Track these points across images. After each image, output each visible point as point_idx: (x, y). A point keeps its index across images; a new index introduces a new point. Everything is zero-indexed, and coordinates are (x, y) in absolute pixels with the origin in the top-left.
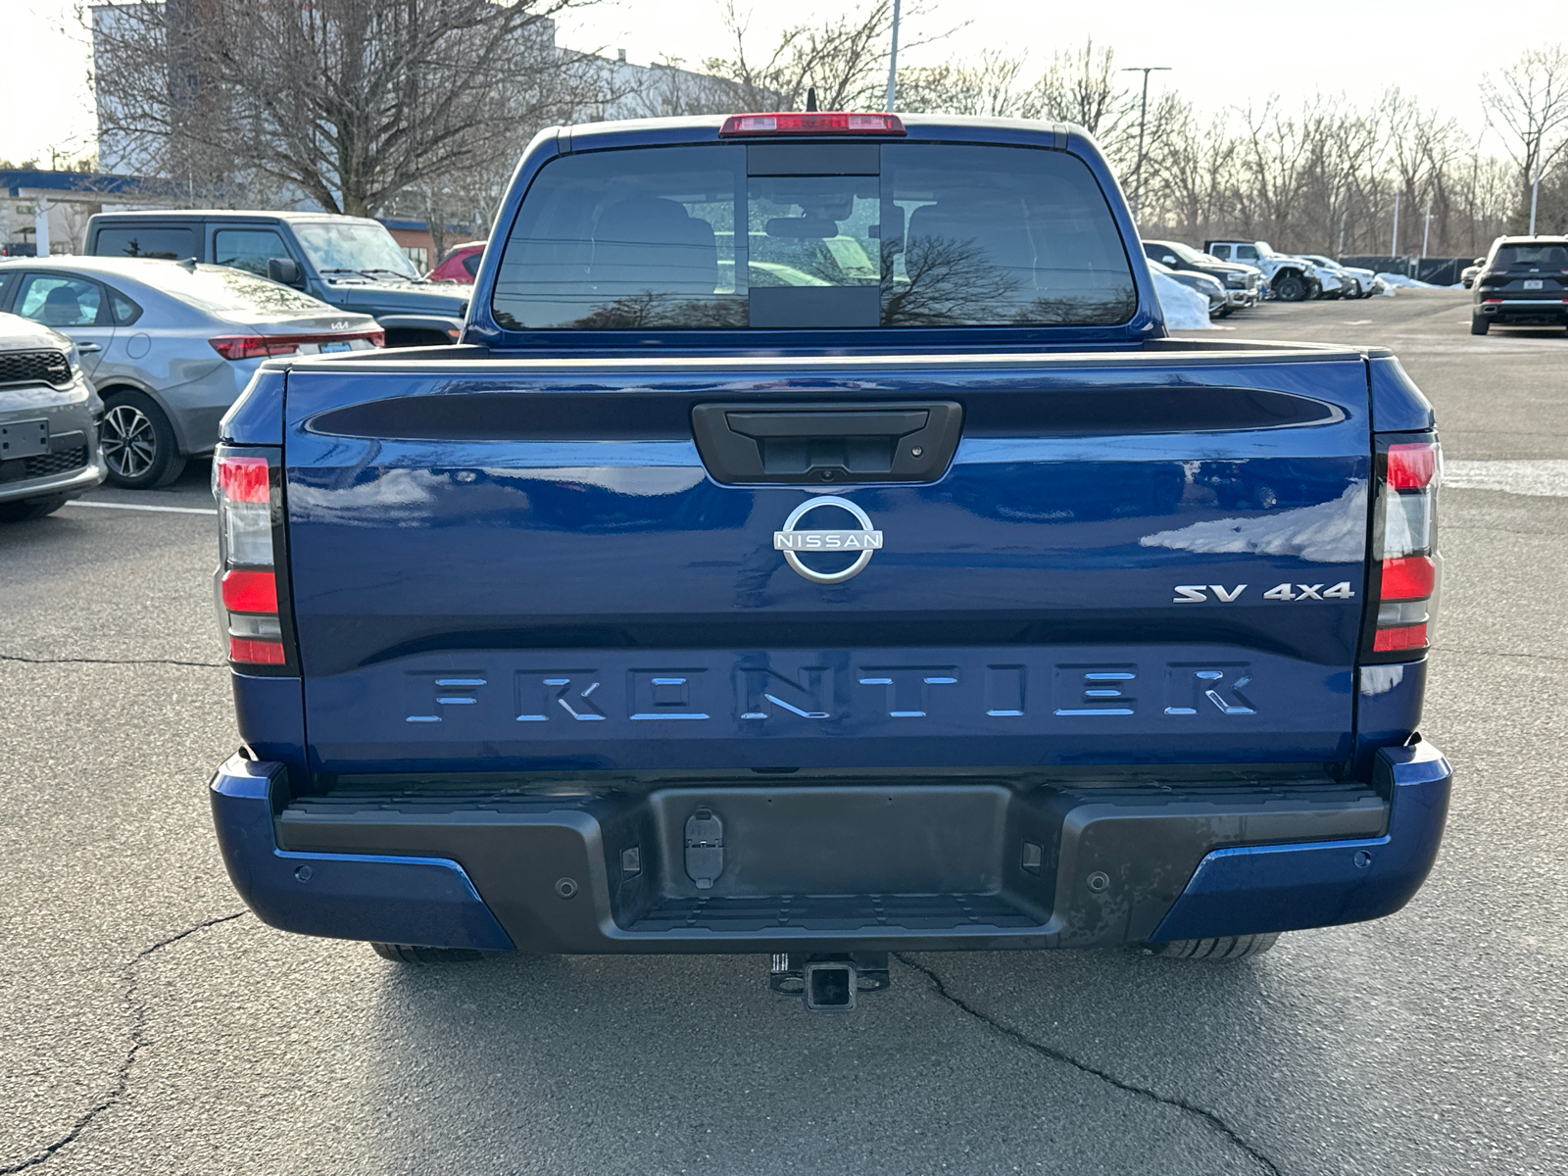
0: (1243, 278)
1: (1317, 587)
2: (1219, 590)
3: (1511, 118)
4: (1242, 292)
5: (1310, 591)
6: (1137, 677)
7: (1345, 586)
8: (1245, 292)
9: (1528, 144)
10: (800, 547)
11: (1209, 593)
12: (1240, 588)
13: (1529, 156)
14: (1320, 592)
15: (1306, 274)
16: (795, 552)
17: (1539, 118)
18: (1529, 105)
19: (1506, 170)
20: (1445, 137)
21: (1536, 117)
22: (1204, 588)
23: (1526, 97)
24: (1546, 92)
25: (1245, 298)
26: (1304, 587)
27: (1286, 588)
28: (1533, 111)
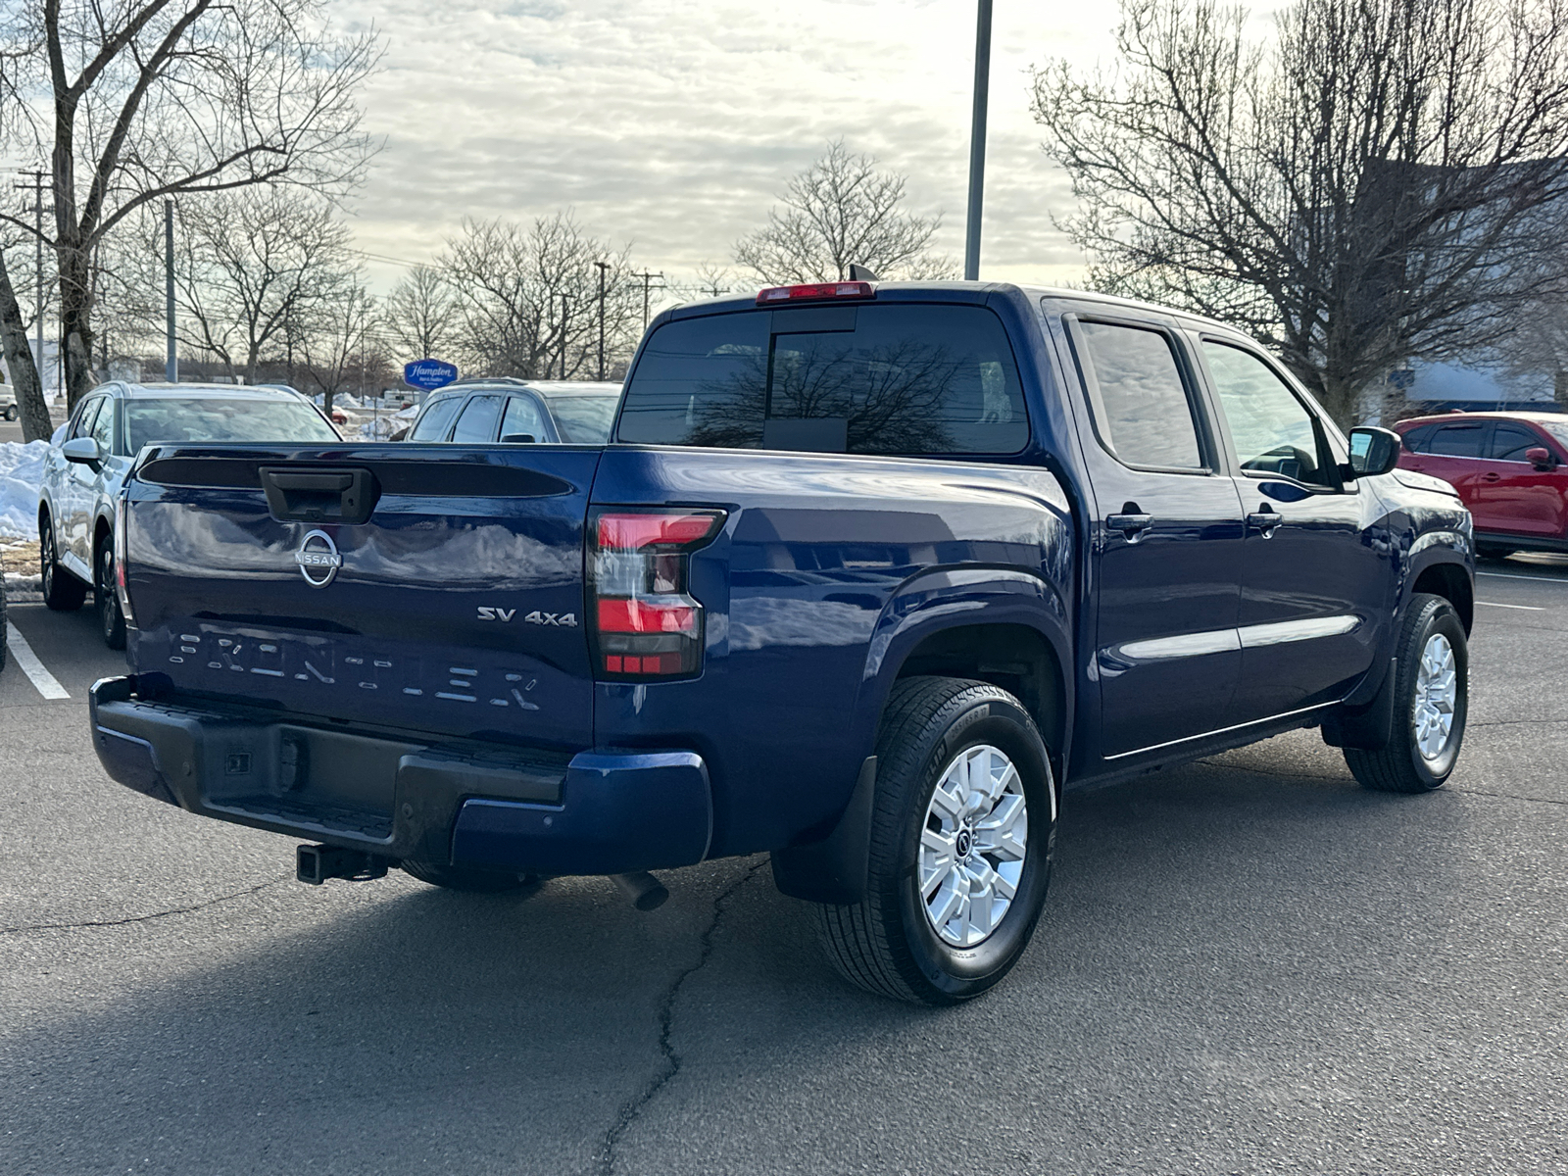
1: (554, 615)
2: (500, 611)
5: (550, 617)
6: (480, 673)
7: (571, 616)
10: (309, 562)
11: (495, 613)
12: (512, 611)
14: (556, 619)
16: (305, 566)
22: (492, 609)
26: (547, 615)
27: (537, 614)
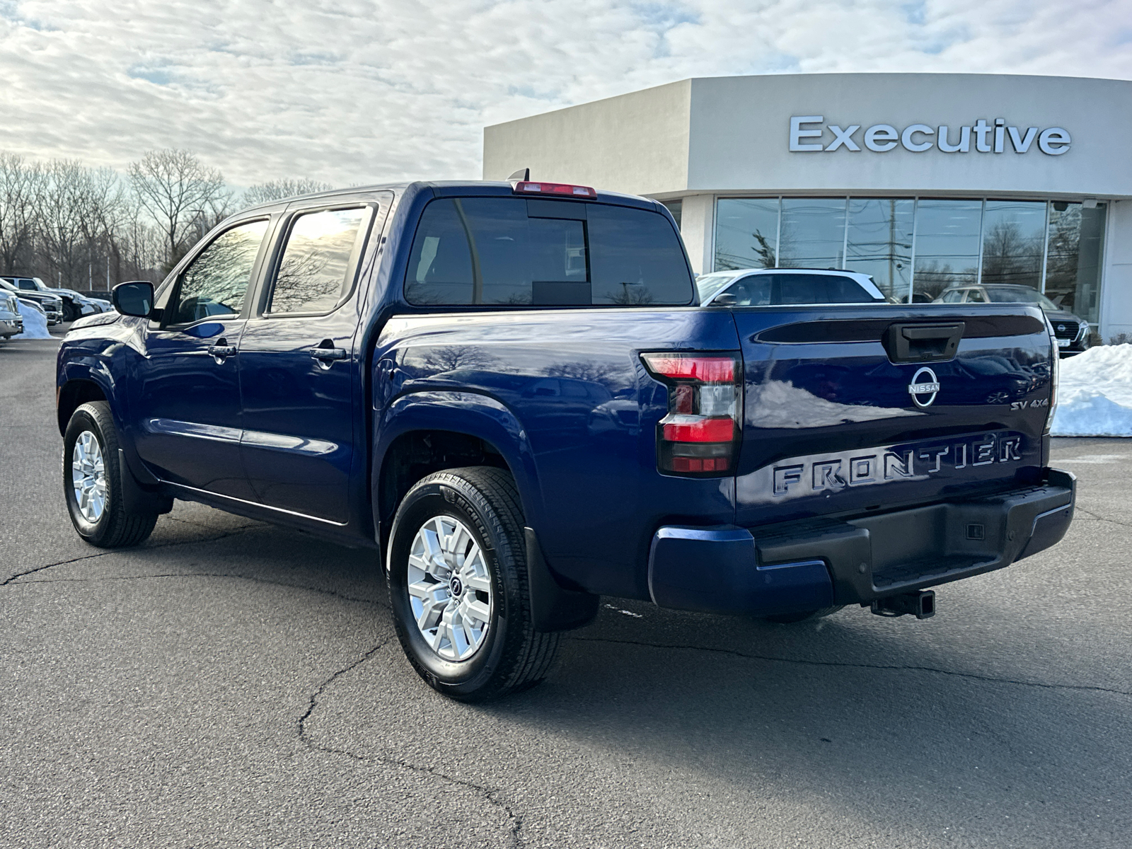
0: (53, 303)
3: (157, 199)
4: (53, 313)
8: (56, 313)
9: (171, 218)
13: (172, 225)
15: (74, 302)
17: (176, 200)
18: (169, 191)
19: (152, 235)
20: (113, 209)
21: (174, 199)
23: (166, 186)
24: (179, 184)
25: (56, 318)
28: (172, 196)
